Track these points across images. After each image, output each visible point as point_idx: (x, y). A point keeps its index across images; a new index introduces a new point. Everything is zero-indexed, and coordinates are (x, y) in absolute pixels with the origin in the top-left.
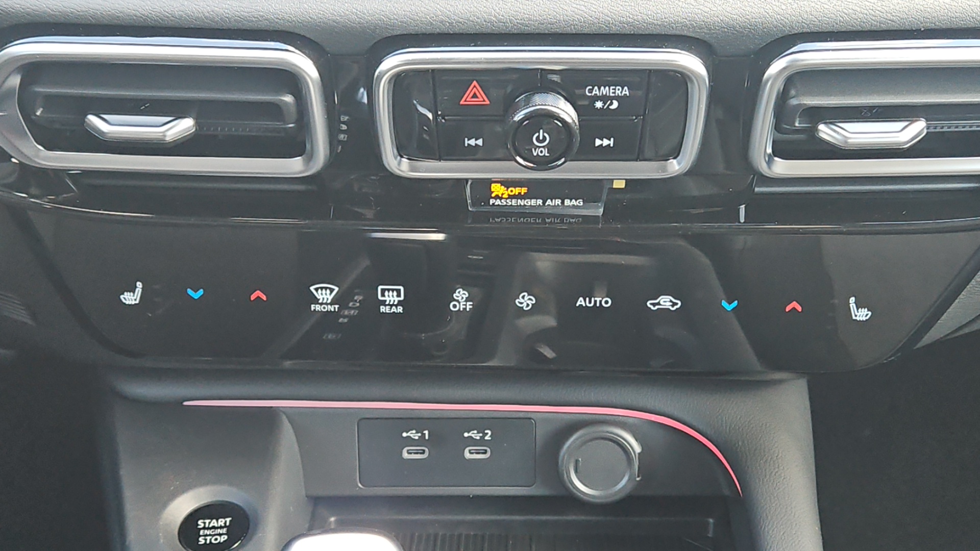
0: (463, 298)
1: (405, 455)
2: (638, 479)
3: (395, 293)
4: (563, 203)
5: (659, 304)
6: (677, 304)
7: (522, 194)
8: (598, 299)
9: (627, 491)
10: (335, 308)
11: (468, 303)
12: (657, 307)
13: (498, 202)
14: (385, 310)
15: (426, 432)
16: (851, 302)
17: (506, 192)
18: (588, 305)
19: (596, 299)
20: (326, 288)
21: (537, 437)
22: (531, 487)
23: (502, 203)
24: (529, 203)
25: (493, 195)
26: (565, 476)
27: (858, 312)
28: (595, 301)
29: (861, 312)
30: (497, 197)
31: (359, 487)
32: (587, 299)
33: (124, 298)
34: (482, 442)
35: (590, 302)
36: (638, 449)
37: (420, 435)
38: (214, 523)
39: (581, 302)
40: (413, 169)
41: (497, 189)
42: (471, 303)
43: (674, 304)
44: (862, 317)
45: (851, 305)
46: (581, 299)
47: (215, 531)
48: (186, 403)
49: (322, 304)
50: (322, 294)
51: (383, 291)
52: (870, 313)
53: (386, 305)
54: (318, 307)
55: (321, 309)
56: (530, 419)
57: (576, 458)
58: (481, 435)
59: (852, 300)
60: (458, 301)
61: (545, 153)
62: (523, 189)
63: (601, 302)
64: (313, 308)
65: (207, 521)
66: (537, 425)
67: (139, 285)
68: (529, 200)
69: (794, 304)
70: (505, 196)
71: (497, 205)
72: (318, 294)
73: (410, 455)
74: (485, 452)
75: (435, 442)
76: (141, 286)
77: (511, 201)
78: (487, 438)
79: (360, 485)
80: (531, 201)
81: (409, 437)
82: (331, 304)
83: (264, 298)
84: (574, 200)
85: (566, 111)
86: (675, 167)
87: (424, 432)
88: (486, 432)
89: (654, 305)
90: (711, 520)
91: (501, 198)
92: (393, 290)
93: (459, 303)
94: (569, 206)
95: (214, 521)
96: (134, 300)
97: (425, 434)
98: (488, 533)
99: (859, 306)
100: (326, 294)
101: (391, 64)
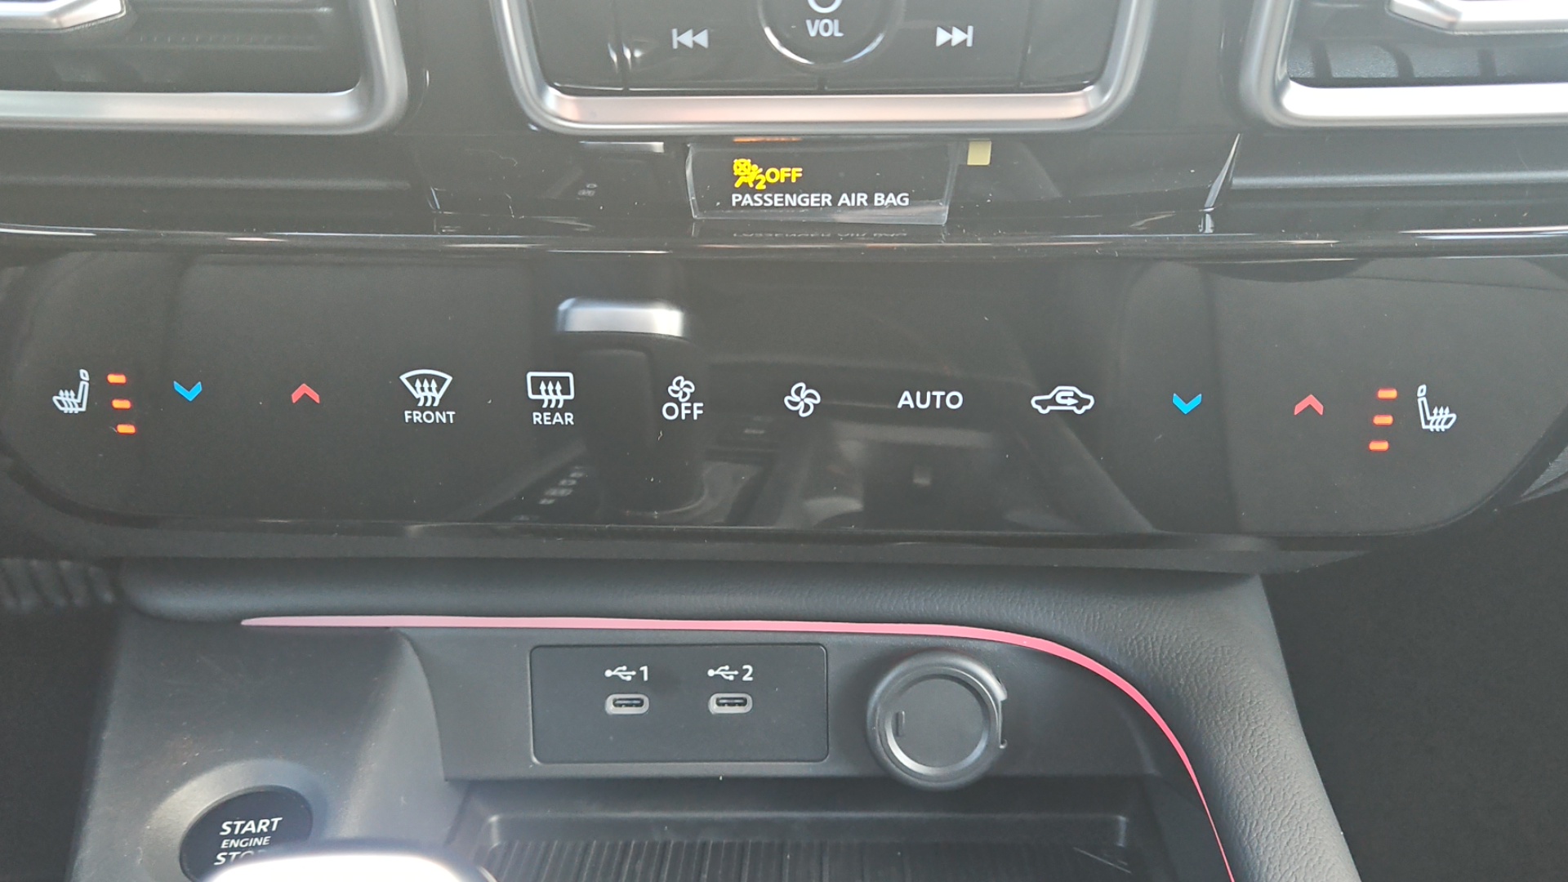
0: (685, 395)
1: (610, 709)
2: (1002, 747)
3: (559, 387)
4: (870, 200)
5: (1053, 402)
6: (1088, 402)
7: (794, 180)
8: (939, 394)
9: (983, 768)
10: (448, 416)
11: (696, 405)
12: (1050, 408)
13: (747, 200)
14: (542, 420)
15: (645, 669)
16: (1419, 394)
17: (761, 177)
18: (919, 405)
19: (934, 393)
20: (430, 378)
21: (830, 678)
22: (821, 763)
23: (754, 201)
24: (807, 200)
25: (738, 184)
26: (878, 740)
27: (1432, 414)
28: (934, 398)
29: (1438, 414)
30: (745, 189)
31: (534, 764)
32: (918, 394)
33: (60, 402)
34: (737, 685)
35: (923, 401)
36: (1001, 694)
37: (634, 673)
38: (251, 826)
39: (906, 399)
41: (744, 171)
42: (701, 405)
43: (1082, 402)
44: (1440, 423)
45: (1419, 401)
46: (906, 394)
47: (249, 841)
48: (245, 623)
49: (423, 409)
50: (422, 389)
51: (536, 382)
52: (1454, 416)
53: (542, 411)
54: (417, 415)
55: (422, 418)
56: (818, 644)
57: (897, 711)
58: (736, 673)
59: (1422, 391)
60: (676, 401)
61: (834, 29)
62: (794, 170)
63: (943, 398)
64: (407, 418)
65: (239, 824)
66: (830, 655)
67: (84, 374)
68: (807, 195)
69: (1311, 400)
70: (761, 186)
71: (745, 207)
72: (415, 388)
73: (618, 708)
74: (744, 703)
75: (659, 685)
76: (87, 378)
77: (772, 198)
78: (746, 678)
79: (535, 760)
80: (810, 197)
81: (616, 677)
82: (441, 409)
83: (316, 398)
84: (891, 195)
87: (642, 669)
88: (745, 667)
89: (1044, 404)
90: (1122, 819)
91: (753, 192)
92: (554, 380)
93: (679, 404)
94: (883, 206)
95: (252, 823)
96: (76, 405)
97: (642, 671)
98: (750, 841)
99: (1434, 402)
100: (430, 389)
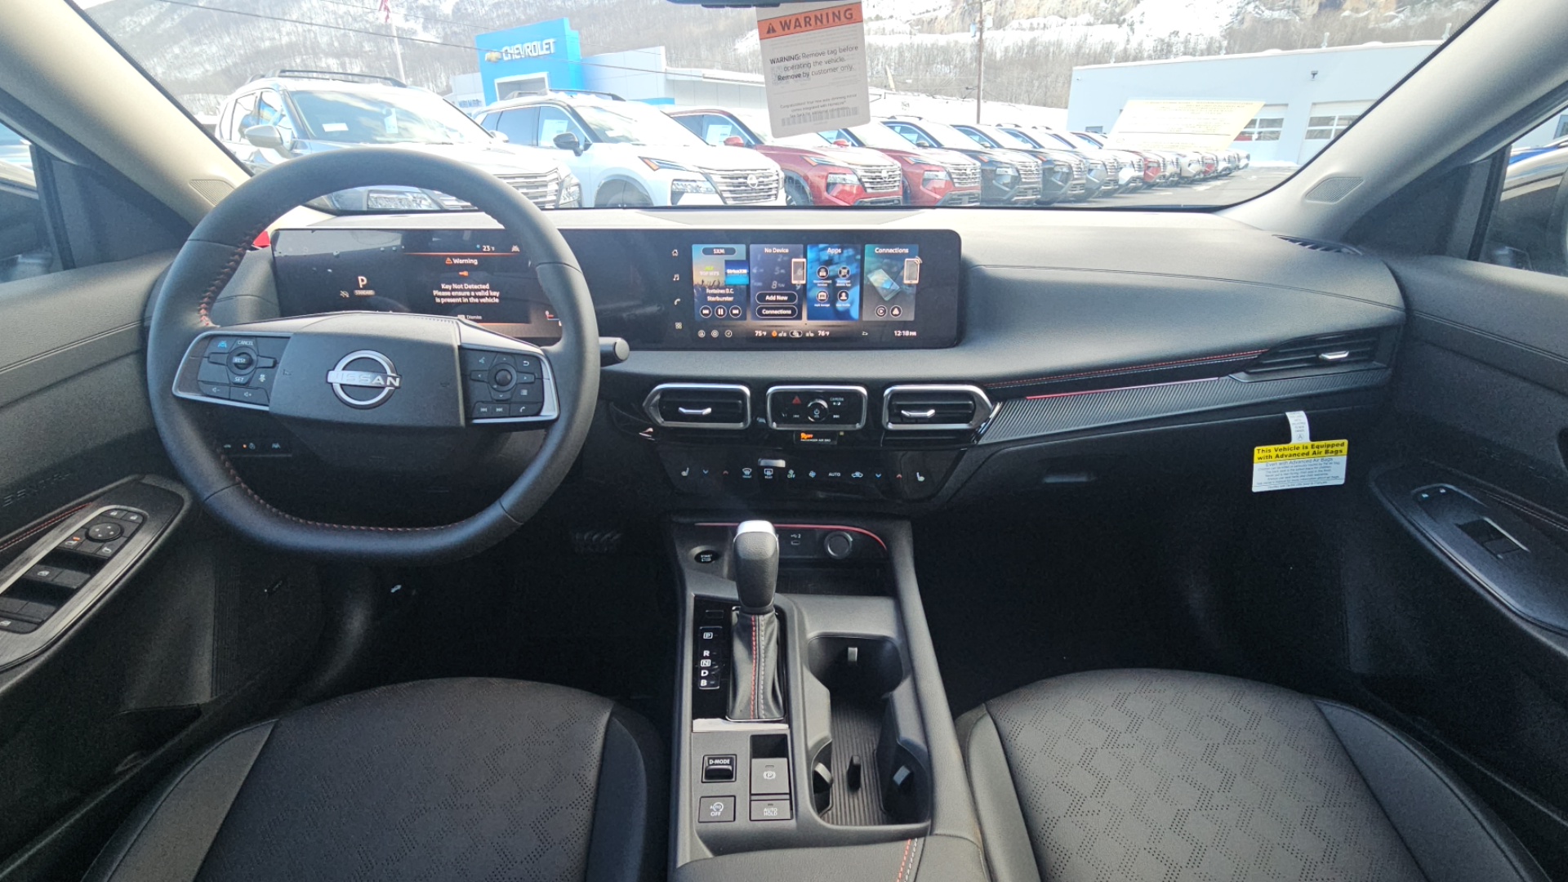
0: (791, 476)
2: (851, 550)
3: (769, 473)
4: (824, 440)
8: (836, 473)
9: (848, 555)
12: (855, 476)
21: (819, 537)
22: (815, 554)
26: (827, 550)
35: (833, 475)
36: (852, 540)
40: (778, 426)
41: (803, 435)
43: (860, 475)
44: (922, 479)
46: (830, 473)
48: (696, 524)
51: (766, 471)
52: (924, 478)
56: (814, 530)
57: (830, 543)
59: (918, 474)
66: (819, 532)
67: (688, 469)
69: (899, 475)
74: (799, 542)
80: (812, 439)
83: (728, 474)
84: (828, 440)
85: (824, 404)
86: (858, 426)
88: (799, 535)
96: (686, 474)
99: (920, 475)
101: (771, 390)
